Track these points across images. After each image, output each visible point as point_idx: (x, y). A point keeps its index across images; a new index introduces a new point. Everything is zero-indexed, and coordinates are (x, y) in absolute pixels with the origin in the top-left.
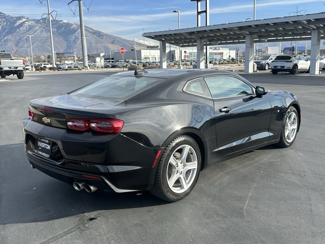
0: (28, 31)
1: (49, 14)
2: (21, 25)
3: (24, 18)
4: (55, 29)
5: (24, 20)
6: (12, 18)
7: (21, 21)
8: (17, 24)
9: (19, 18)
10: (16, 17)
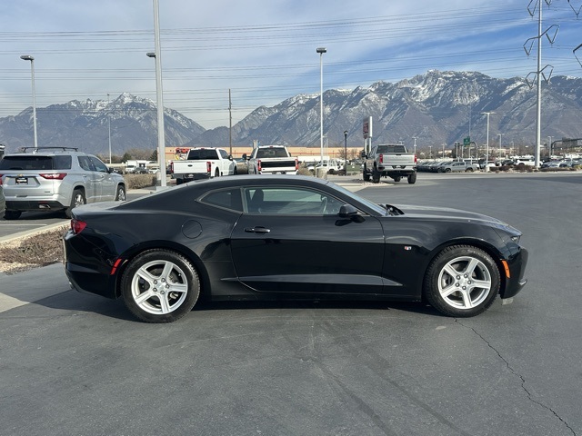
0: (524, 101)
1: (538, 72)
2: (513, 92)
3: (519, 79)
4: (575, 96)
5: (519, 83)
6: (500, 82)
7: (514, 86)
8: (507, 91)
9: (511, 81)
10: (506, 81)
